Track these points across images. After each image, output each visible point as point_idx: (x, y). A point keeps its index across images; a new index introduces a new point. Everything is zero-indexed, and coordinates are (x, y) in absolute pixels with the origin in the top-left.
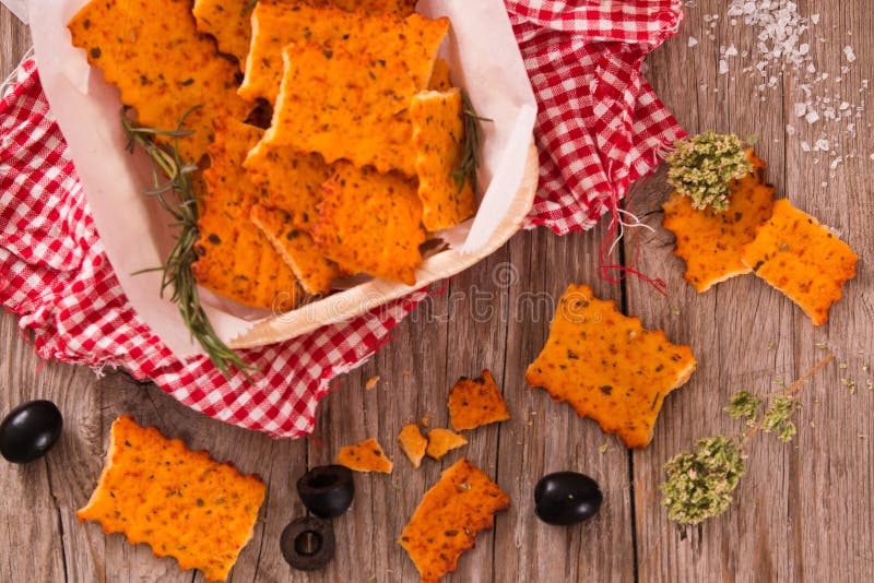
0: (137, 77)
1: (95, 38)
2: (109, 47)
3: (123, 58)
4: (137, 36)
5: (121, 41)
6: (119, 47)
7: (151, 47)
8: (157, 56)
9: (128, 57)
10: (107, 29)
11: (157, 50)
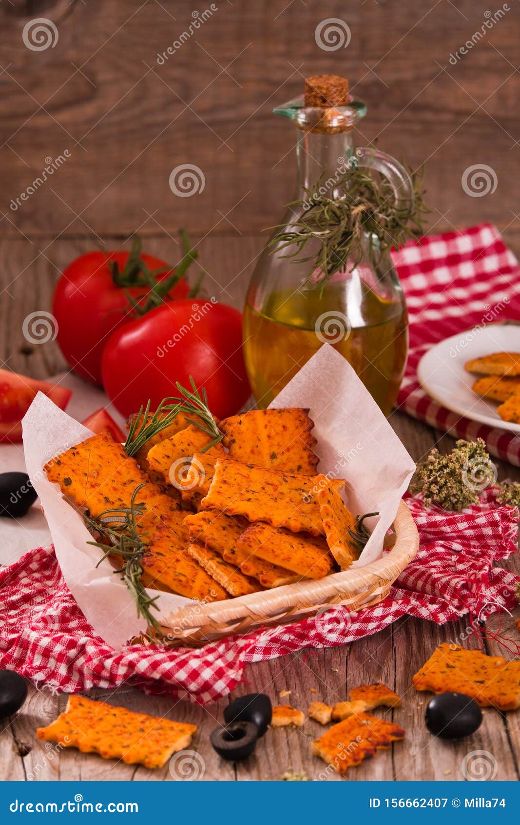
0: (102, 498)
1: (65, 472)
2: (77, 478)
3: (88, 485)
4: (98, 474)
5: (86, 475)
6: (85, 479)
7: (110, 483)
8: (115, 489)
9: (93, 486)
10: (74, 467)
11: (115, 485)
